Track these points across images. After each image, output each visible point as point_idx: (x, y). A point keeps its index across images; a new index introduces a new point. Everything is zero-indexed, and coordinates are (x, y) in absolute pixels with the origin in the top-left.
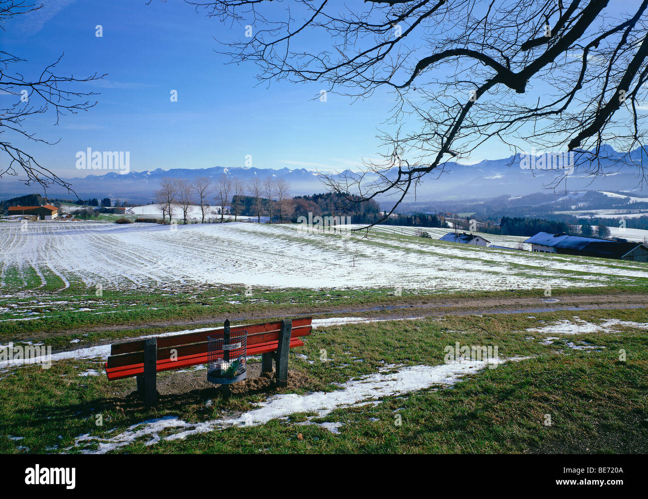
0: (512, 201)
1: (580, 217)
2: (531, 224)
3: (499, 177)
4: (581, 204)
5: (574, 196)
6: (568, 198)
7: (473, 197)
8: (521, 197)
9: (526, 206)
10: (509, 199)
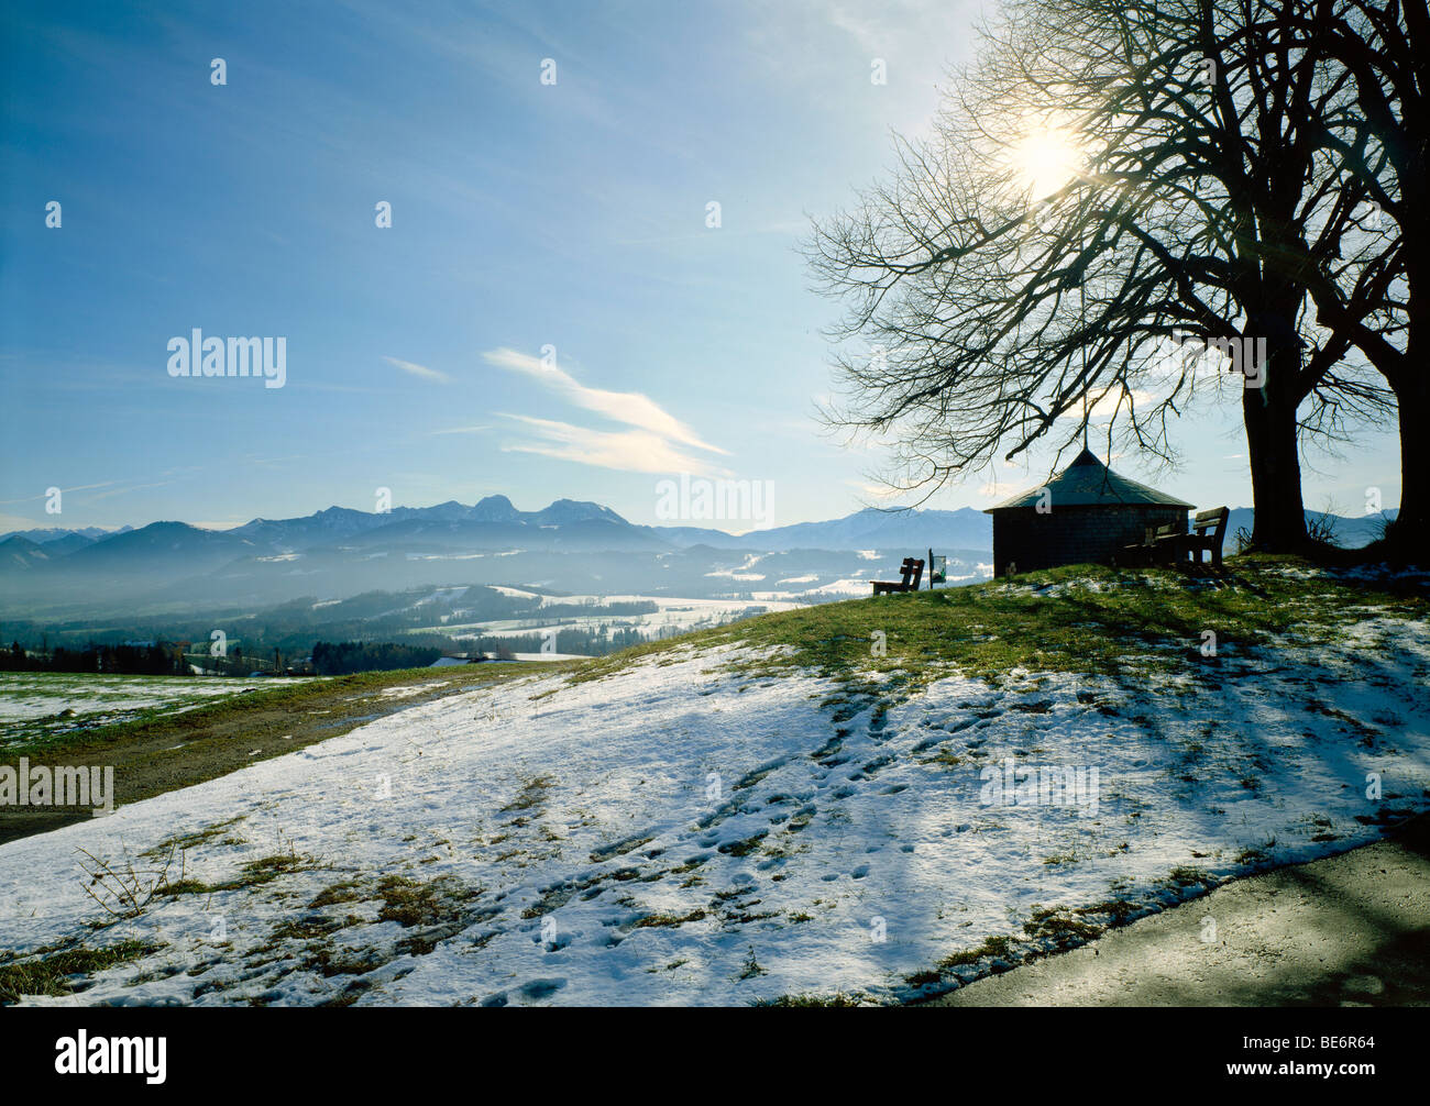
0: (320, 610)
1: (459, 638)
2: (377, 655)
3: (289, 557)
4: (458, 613)
5: (446, 597)
6: (434, 600)
7: (231, 604)
8: (340, 602)
9: (350, 619)
10: (315, 606)
